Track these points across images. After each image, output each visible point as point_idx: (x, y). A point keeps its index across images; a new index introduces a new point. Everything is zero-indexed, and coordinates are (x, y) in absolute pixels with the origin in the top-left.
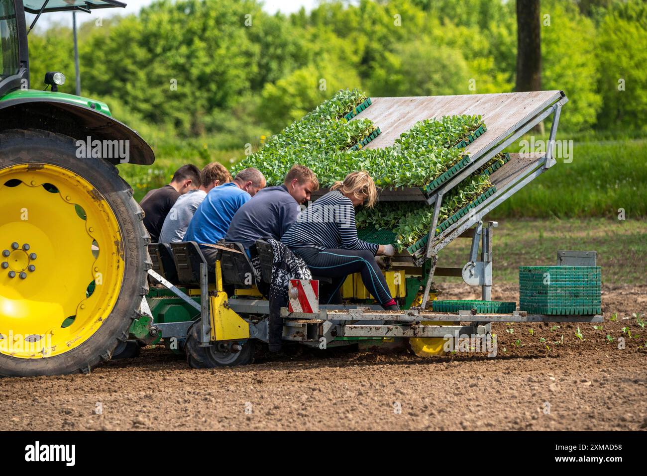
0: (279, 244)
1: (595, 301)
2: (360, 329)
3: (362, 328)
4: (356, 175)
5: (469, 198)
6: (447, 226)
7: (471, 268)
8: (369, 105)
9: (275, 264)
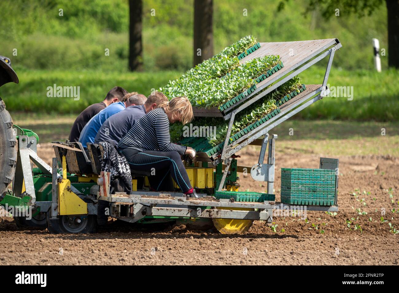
0: (108, 145)
1: (329, 196)
2: (166, 210)
3: (167, 210)
4: (179, 99)
5: (258, 116)
6: (240, 136)
7: (258, 168)
8: (258, 48)
9: (104, 160)
